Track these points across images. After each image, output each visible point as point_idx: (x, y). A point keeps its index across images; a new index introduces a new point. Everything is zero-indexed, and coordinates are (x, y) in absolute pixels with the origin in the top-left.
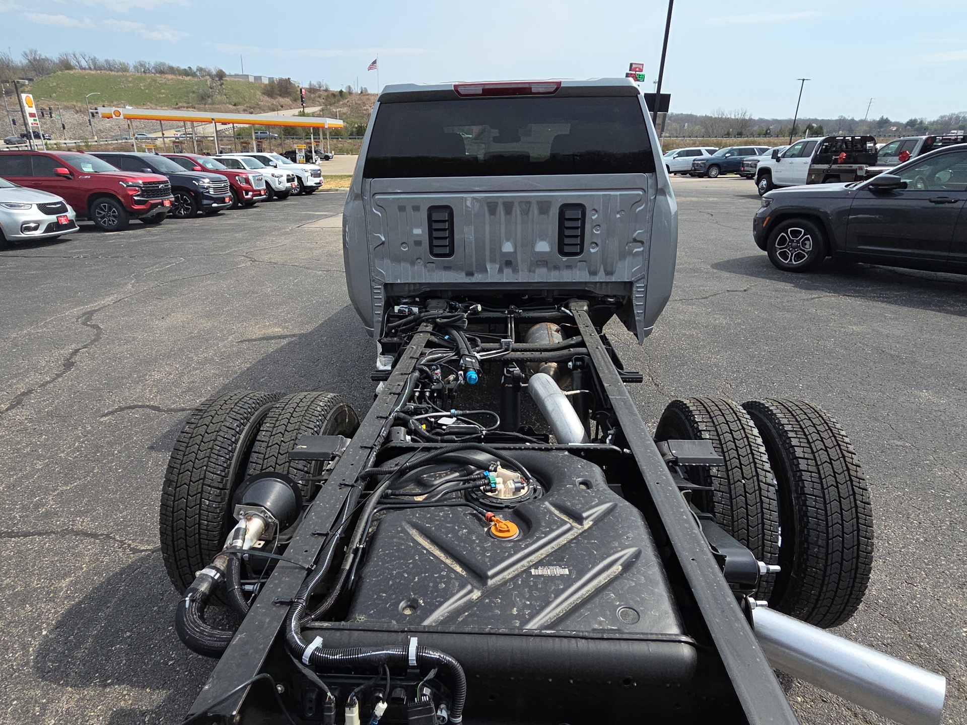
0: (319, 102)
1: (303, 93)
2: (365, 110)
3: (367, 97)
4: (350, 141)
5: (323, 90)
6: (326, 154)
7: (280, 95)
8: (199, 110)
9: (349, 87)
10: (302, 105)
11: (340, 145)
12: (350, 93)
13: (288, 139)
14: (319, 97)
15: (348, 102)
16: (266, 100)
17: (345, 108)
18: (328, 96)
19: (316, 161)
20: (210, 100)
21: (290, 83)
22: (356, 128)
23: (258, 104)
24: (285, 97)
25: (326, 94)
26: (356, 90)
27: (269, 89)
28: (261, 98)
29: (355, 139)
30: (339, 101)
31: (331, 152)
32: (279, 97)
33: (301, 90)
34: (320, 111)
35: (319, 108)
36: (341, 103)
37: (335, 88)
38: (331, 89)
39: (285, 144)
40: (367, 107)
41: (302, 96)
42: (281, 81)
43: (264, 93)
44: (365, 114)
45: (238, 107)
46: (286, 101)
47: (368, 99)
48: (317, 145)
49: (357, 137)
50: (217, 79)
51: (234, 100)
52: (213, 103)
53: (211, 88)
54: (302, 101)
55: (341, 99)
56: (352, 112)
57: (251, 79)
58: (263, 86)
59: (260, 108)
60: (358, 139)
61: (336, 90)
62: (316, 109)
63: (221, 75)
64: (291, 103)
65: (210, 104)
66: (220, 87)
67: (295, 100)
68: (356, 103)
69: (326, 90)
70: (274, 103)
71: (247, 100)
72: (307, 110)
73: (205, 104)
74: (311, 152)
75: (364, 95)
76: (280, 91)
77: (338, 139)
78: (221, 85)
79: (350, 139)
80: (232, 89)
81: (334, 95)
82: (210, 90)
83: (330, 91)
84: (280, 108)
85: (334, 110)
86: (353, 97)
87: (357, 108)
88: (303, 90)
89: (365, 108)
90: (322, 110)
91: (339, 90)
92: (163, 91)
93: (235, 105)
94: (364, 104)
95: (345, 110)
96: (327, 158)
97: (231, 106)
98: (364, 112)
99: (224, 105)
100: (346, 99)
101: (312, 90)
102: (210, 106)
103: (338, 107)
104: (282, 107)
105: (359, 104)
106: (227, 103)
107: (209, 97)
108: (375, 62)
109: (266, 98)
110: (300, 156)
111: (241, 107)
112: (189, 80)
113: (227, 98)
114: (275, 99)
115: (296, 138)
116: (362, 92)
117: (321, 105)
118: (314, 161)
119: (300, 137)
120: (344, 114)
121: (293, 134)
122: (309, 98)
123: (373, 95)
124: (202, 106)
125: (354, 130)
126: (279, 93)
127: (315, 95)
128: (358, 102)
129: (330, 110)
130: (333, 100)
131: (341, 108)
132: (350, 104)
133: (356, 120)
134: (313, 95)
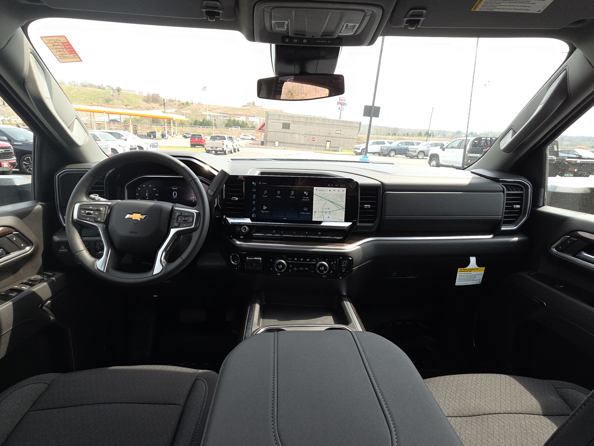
0: (174, 107)
2: (200, 112)
3: (201, 106)
4: (190, 128)
5: (178, 101)
7: (153, 102)
8: (105, 107)
9: (192, 100)
11: (184, 130)
12: (192, 104)
13: (153, 125)
14: (175, 104)
15: (191, 107)
16: (144, 104)
18: (180, 104)
19: (168, 138)
20: (111, 103)
21: (159, 96)
22: (194, 121)
23: (139, 106)
24: (155, 103)
25: (178, 103)
26: (196, 102)
27: (146, 98)
28: (142, 103)
29: (193, 127)
30: (186, 107)
32: (152, 103)
33: (164, 100)
35: (175, 110)
36: (187, 108)
37: (184, 101)
38: (182, 101)
40: (201, 111)
41: (164, 103)
42: (153, 95)
43: (143, 101)
44: (200, 115)
45: (127, 107)
46: (156, 105)
47: (202, 107)
48: (170, 129)
49: (194, 126)
50: (117, 91)
51: (126, 103)
52: (113, 104)
53: (113, 96)
54: (164, 106)
56: (192, 113)
57: (137, 93)
58: (143, 97)
59: (140, 108)
62: (173, 110)
63: (119, 90)
64: (159, 106)
65: (111, 105)
66: (118, 96)
67: (161, 105)
68: (195, 109)
69: (179, 101)
70: (149, 106)
71: (133, 104)
72: (167, 111)
73: (108, 104)
74: (165, 132)
75: (200, 105)
76: (153, 100)
77: (183, 126)
78: (119, 94)
79: (190, 127)
80: (125, 97)
81: (183, 104)
82: (112, 97)
84: (152, 109)
85: (183, 112)
86: (194, 105)
87: (195, 111)
89: (200, 111)
90: (176, 111)
91: (186, 101)
92: (84, 96)
93: (126, 106)
94: (200, 109)
95: (189, 112)
97: (123, 106)
98: (199, 113)
99: (120, 105)
100: (190, 106)
101: (171, 101)
102: (111, 106)
103: (185, 110)
104: (153, 108)
105: (197, 109)
106: (121, 104)
107: (111, 101)
108: (205, 87)
109: (144, 103)
110: (159, 135)
111: (130, 107)
112: (100, 91)
113: (122, 102)
114: (149, 104)
115: (159, 125)
116: (199, 103)
117: (176, 109)
120: (188, 114)
121: (157, 123)
122: (169, 105)
123: (205, 105)
124: (107, 105)
125: (193, 122)
126: (152, 101)
127: (172, 103)
128: (196, 108)
129: (181, 111)
130: (182, 106)
131: (187, 111)
132: (192, 109)
133: (194, 117)
134: (171, 103)
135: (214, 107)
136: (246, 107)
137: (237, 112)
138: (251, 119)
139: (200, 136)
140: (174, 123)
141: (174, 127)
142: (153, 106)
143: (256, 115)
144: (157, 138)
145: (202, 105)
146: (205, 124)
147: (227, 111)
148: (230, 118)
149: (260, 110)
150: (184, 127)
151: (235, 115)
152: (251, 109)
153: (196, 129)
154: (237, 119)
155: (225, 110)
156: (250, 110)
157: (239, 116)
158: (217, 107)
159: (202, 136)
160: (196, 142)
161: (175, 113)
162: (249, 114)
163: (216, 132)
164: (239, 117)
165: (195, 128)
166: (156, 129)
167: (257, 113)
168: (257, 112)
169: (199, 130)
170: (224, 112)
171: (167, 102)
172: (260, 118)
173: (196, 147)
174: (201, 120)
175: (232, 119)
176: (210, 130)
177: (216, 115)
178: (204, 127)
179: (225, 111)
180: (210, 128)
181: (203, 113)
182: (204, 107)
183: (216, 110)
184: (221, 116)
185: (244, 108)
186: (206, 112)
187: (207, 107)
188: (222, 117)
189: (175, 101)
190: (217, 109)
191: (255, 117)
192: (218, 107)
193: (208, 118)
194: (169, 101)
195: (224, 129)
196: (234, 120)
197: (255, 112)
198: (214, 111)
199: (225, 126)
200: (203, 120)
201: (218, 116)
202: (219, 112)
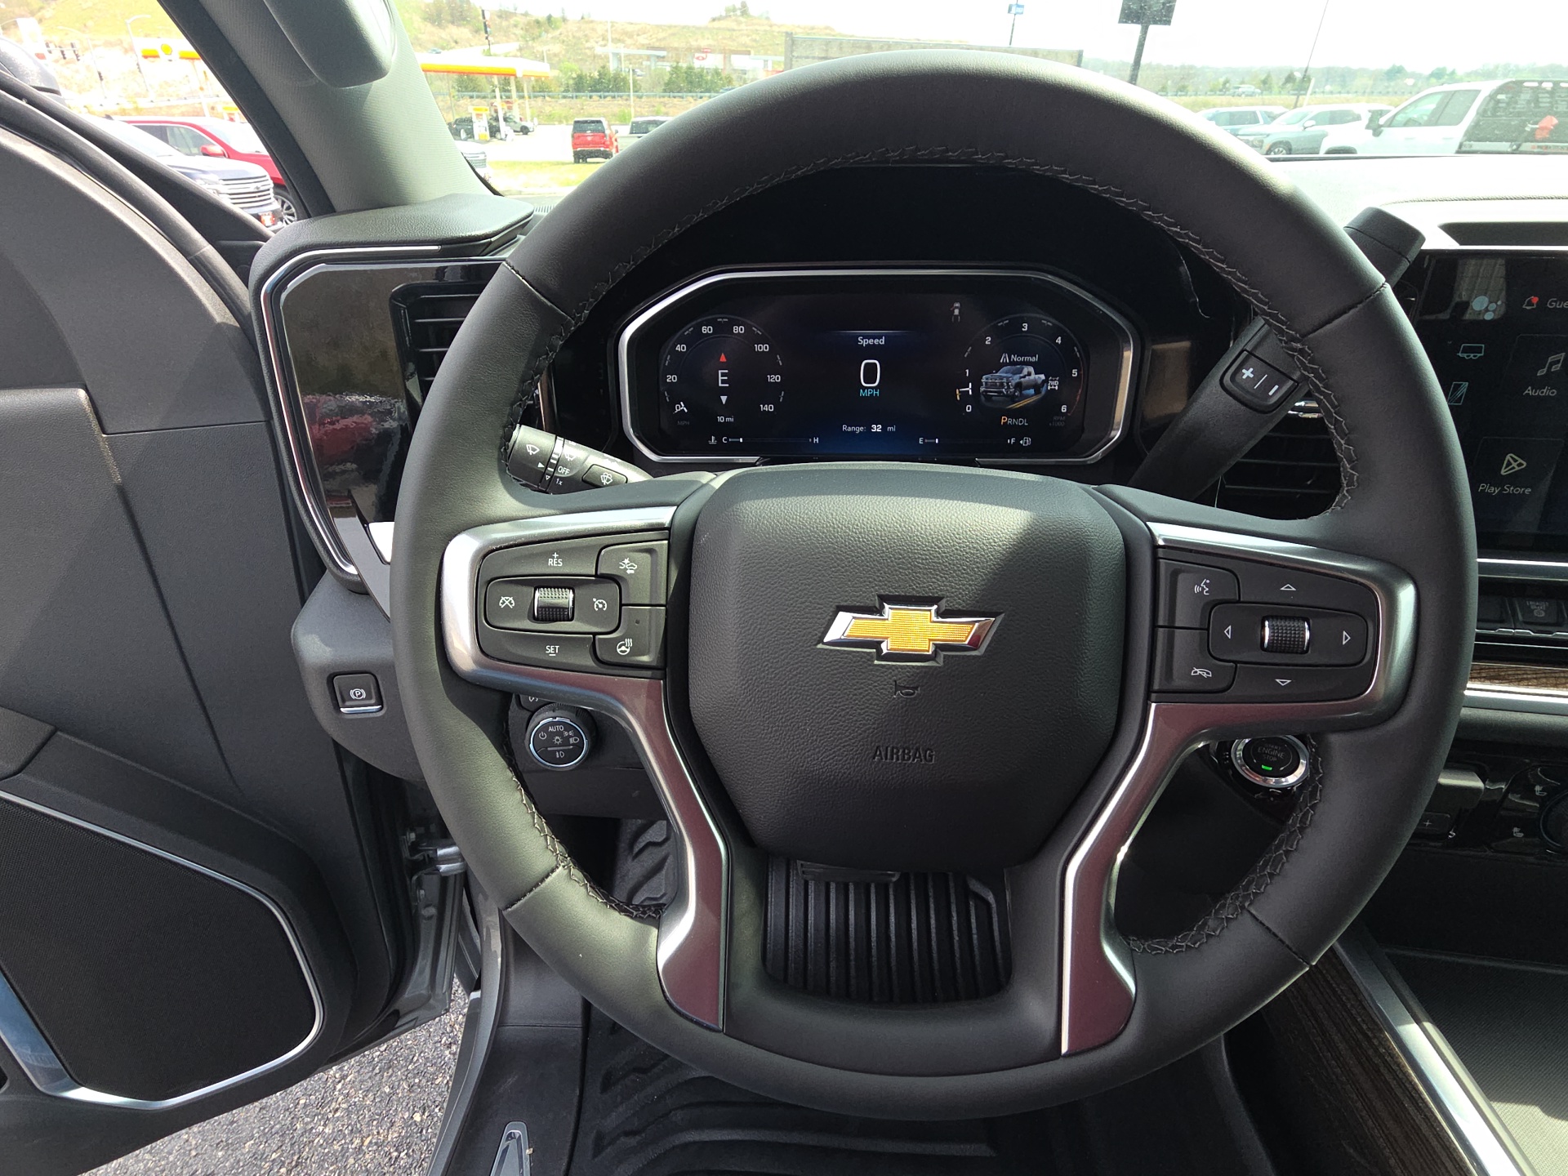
0: (515, 34)
1: (487, 18)
2: (588, 48)
3: (591, 25)
4: (564, 101)
5: (522, 14)
6: (524, 124)
7: (453, 23)
10: (487, 38)
11: (548, 109)
12: (564, 20)
13: (463, 97)
14: (516, 26)
15: (561, 34)
16: (429, 31)
17: (557, 45)
18: (529, 23)
19: (506, 136)
22: (574, 79)
23: (416, 38)
24: (460, 25)
25: (525, 20)
27: (433, 9)
28: (422, 27)
29: (573, 97)
30: (546, 32)
31: (532, 120)
32: (450, 25)
33: (483, 11)
34: (518, 49)
35: (516, 45)
36: (550, 36)
38: (533, 13)
39: (459, 106)
40: (592, 43)
41: (485, 23)
43: (425, 19)
44: (589, 57)
46: (463, 32)
47: (593, 29)
48: (509, 108)
49: (575, 94)
54: (486, 32)
55: (551, 30)
56: (567, 51)
58: (423, 7)
59: (420, 45)
60: (578, 97)
61: (541, 15)
62: (513, 46)
64: (470, 36)
67: (477, 31)
68: (574, 37)
69: (526, 14)
70: (443, 36)
72: (494, 49)
74: (497, 119)
75: (586, 22)
76: (452, 15)
77: (544, 97)
79: (564, 97)
81: (538, 23)
83: (531, 15)
84: (453, 44)
85: (539, 48)
86: (569, 26)
87: (575, 44)
88: (487, 14)
89: (588, 45)
90: (520, 49)
91: (546, 14)
94: (587, 38)
95: (557, 48)
96: (525, 130)
98: (587, 51)
100: (557, 29)
101: (504, 15)
103: (545, 43)
104: (456, 42)
105: (579, 38)
109: (430, 27)
110: (481, 128)
114: (444, 29)
115: (478, 97)
116: (582, 18)
117: (518, 40)
118: (503, 137)
119: (483, 94)
120: (555, 55)
121: (473, 90)
122: (499, 28)
123: (601, 22)
125: (572, 82)
126: (449, 18)
127: (507, 23)
128: (577, 35)
129: (533, 47)
130: (536, 31)
131: (550, 45)
132: (565, 39)
133: (575, 66)
134: (504, 23)
135: (630, 28)
136: (722, 22)
137: (697, 40)
138: (738, 62)
139: (598, 124)
140: (519, 89)
141: (521, 101)
142: (455, 38)
143: (752, 47)
144: (476, 137)
145: (592, 22)
146: (607, 85)
147: (664, 39)
148: (678, 63)
149: (765, 31)
150: (547, 98)
151: (690, 50)
152: (736, 27)
153: (583, 105)
154: (697, 64)
155: (661, 35)
156: (734, 30)
157: (704, 55)
158: (637, 28)
159: (605, 124)
160: (588, 143)
161: (519, 54)
162: (733, 45)
163: (639, 109)
164: (703, 59)
165: (578, 101)
166: (471, 109)
167: (755, 41)
168: (754, 36)
169: (593, 107)
170: (657, 44)
171: (491, 19)
172: (766, 57)
173: (589, 160)
174: (596, 75)
175: (684, 65)
176: (621, 105)
177: (634, 56)
178: (605, 97)
179: (660, 40)
180: (621, 97)
181: (599, 51)
182: (600, 29)
183: (635, 36)
184: (649, 58)
185: (716, 24)
186: (605, 45)
187: (607, 31)
188: (652, 59)
189: (515, 14)
190: (638, 35)
191: (748, 53)
192: (640, 27)
193: (612, 67)
194: (500, 17)
195: (662, 100)
196: (690, 68)
197: (748, 36)
198: (629, 41)
199: (665, 91)
200: (600, 75)
201: (641, 57)
202: (643, 45)
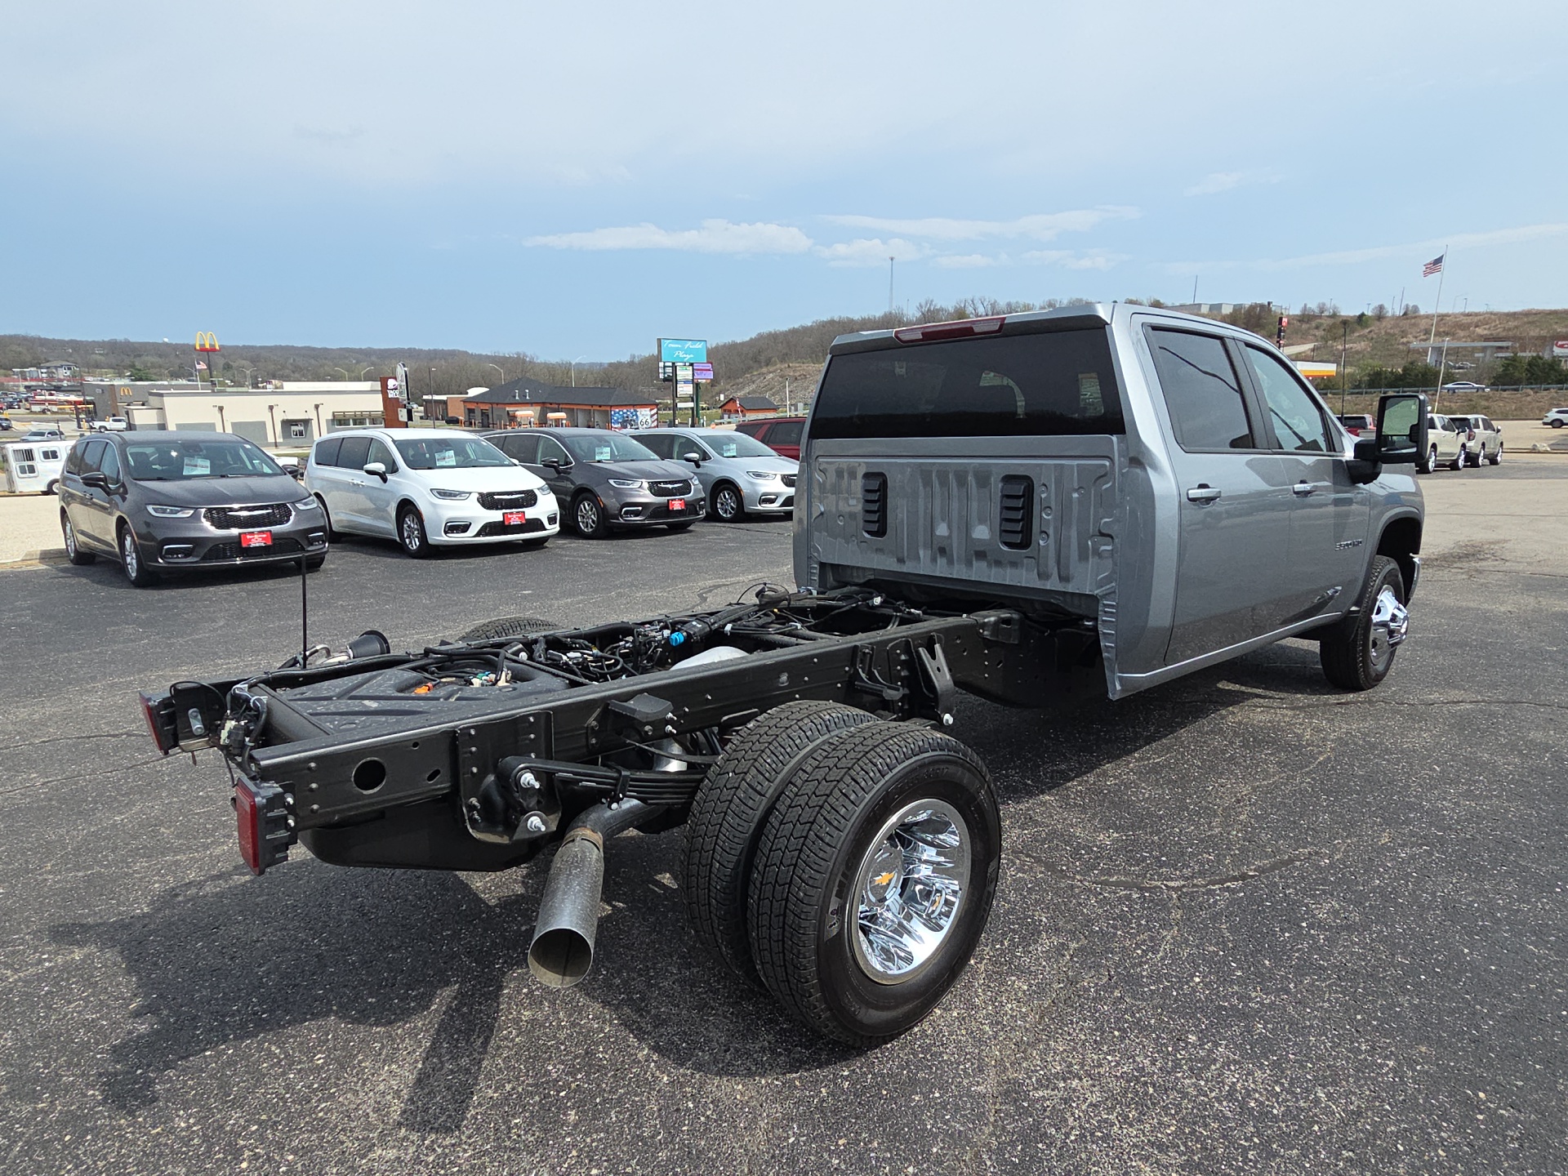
0: (1314, 335)
1: (1284, 324)
2: (1403, 343)
3: (1413, 320)
9: (1381, 307)
10: (1281, 343)
12: (1380, 317)
14: (1317, 328)
15: (1371, 332)
17: (1363, 343)
18: (1332, 325)
21: (1270, 310)
22: (1370, 375)
25: (1330, 321)
26: (1394, 309)
29: (1362, 394)
30: (1352, 332)
33: (1281, 317)
34: (1313, 350)
35: (1311, 346)
36: (1357, 334)
37: (1349, 311)
38: (1342, 314)
41: (1280, 328)
42: (1257, 307)
44: (1403, 351)
47: (1415, 324)
54: (1279, 336)
55: (1359, 328)
56: (1373, 348)
60: (1366, 393)
61: (1352, 314)
62: (1308, 347)
67: (1270, 335)
68: (1387, 334)
75: (1408, 319)
76: (1247, 323)
77: (1326, 394)
79: (1352, 393)
81: (1345, 323)
83: (1340, 316)
85: (1339, 349)
86: (1384, 324)
88: (1285, 320)
89: (1405, 340)
90: (1315, 349)
91: (1358, 314)
94: (1404, 334)
95: (1361, 346)
98: (1401, 347)
100: (1367, 327)
101: (1306, 318)
103: (1347, 342)
108: (1438, 261)
116: (1404, 314)
117: (1316, 341)
122: (1294, 332)
125: (1366, 378)
127: (1308, 325)
128: (1392, 331)
129: (1332, 347)
130: (1341, 331)
131: (1353, 343)
132: (1375, 336)
133: (1377, 362)
134: (1303, 325)
135: (1468, 320)
145: (1417, 316)
147: (1516, 327)
150: (1330, 395)
151: (1552, 338)
155: (1511, 324)
158: (1476, 319)
161: (1312, 354)
170: (1504, 334)
171: (1288, 323)
174: (1399, 370)
175: (1529, 355)
177: (1463, 349)
179: (1509, 329)
181: (1416, 345)
182: (1423, 324)
183: (1473, 328)
184: (1484, 349)
186: (1425, 340)
187: (1433, 324)
188: (1488, 352)
189: (1321, 317)
190: (1477, 326)
192: (1482, 317)
193: (1428, 360)
194: (1299, 321)
198: (1462, 334)
200: (1406, 370)
201: (1473, 348)
202: (1482, 336)
